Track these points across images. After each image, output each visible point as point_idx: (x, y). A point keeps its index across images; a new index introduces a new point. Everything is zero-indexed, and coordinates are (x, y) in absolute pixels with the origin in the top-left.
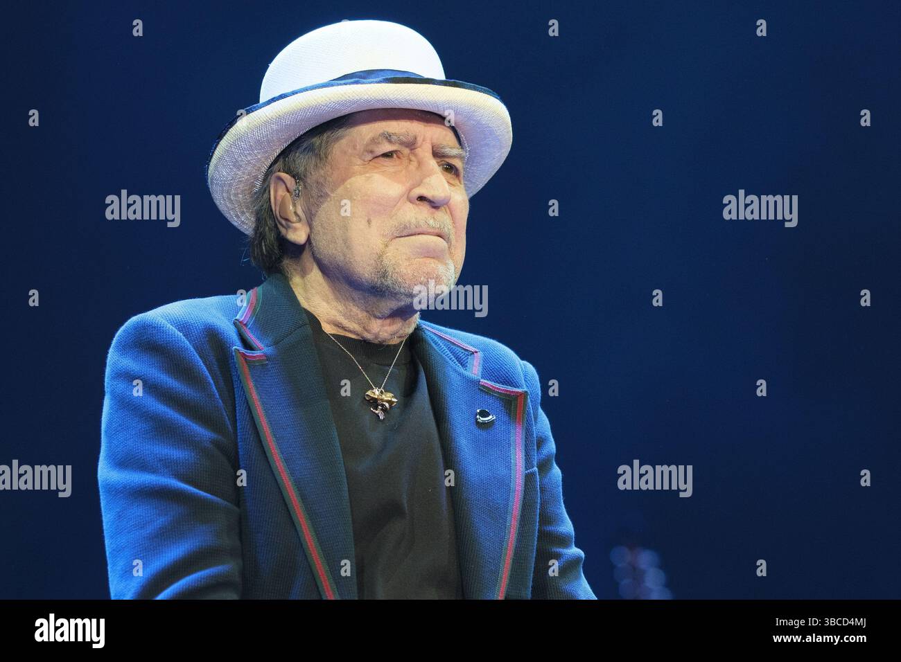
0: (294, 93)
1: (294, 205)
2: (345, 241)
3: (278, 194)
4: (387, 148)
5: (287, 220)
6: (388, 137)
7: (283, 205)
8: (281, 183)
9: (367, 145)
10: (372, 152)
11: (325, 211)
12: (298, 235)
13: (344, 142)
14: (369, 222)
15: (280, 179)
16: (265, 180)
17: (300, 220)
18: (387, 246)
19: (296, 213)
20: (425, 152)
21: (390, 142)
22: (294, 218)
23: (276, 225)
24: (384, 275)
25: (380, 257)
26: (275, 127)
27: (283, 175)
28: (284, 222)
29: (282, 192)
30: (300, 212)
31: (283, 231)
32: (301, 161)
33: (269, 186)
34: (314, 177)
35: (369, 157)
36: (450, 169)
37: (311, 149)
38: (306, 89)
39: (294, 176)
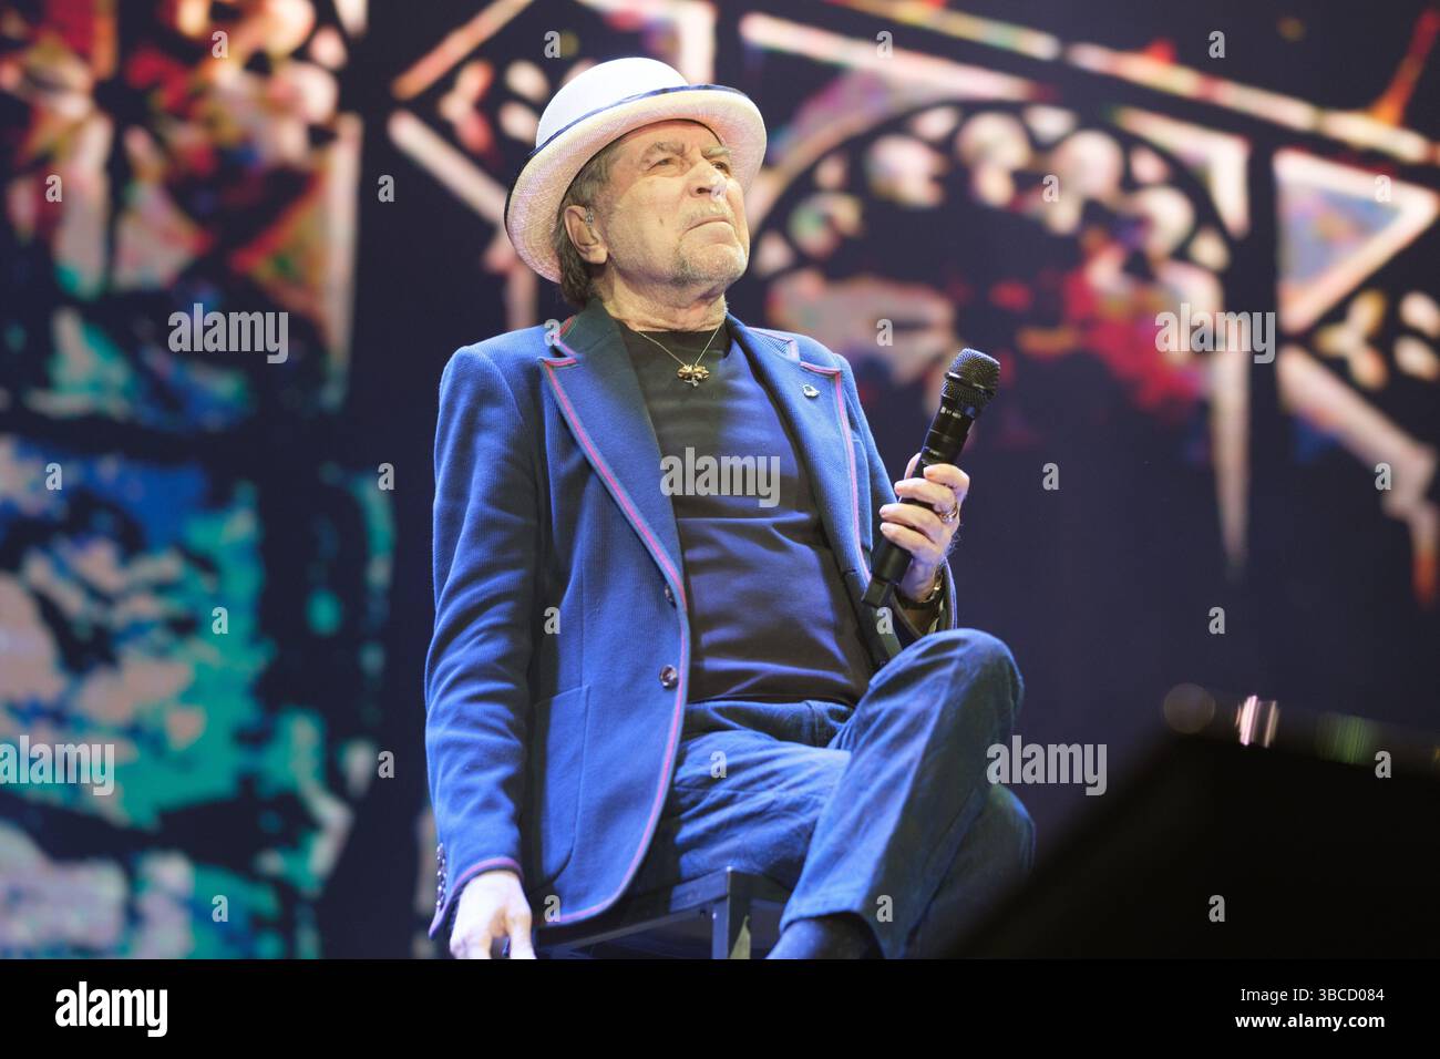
0: (568, 127)
1: (590, 230)
2: (642, 243)
3: (572, 224)
4: (661, 156)
5: (587, 245)
6: (660, 147)
7: (580, 233)
8: (574, 215)
9: (644, 156)
10: (648, 161)
11: (620, 224)
12: (599, 254)
13: (620, 162)
14: (661, 221)
15: (572, 211)
16: (558, 220)
17: (597, 242)
18: (680, 240)
19: (593, 237)
20: (696, 155)
21: (662, 149)
22: (592, 242)
23: (578, 255)
24: (684, 265)
25: (677, 251)
26: (558, 162)
27: (574, 207)
28: (583, 248)
29: (576, 222)
30: (596, 234)
31: (584, 256)
32: (588, 190)
33: (564, 221)
34: (602, 199)
35: (646, 167)
36: (721, 166)
37: (592, 177)
38: (578, 121)
39: (583, 206)
